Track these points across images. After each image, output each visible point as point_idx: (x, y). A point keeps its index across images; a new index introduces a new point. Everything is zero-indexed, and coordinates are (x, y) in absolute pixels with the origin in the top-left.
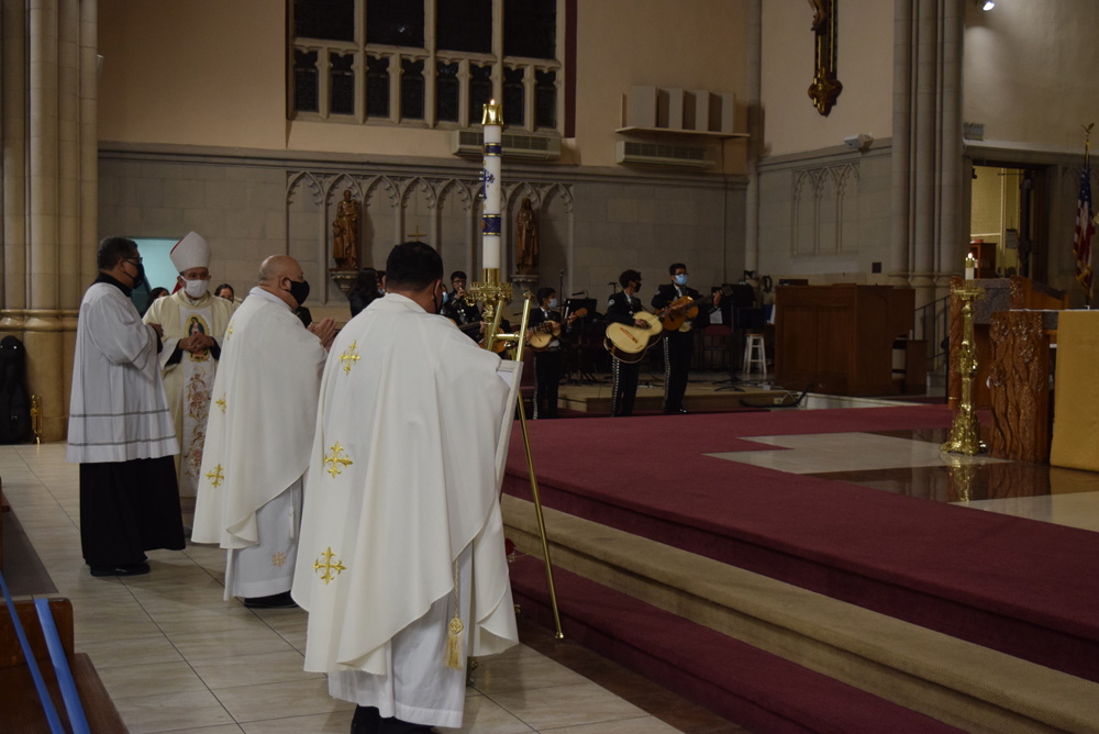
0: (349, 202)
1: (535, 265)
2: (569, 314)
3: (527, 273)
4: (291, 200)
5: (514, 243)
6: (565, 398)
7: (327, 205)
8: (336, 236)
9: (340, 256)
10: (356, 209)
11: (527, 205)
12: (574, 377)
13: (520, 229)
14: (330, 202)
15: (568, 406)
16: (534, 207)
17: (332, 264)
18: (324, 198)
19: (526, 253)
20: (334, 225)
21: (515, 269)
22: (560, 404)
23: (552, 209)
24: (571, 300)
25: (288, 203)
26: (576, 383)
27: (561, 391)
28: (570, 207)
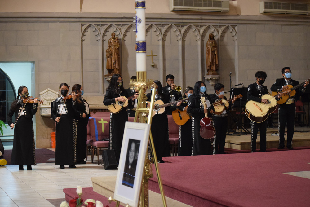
0: (114, 39)
1: (217, 70)
2: (233, 97)
3: (213, 74)
4: (83, 39)
5: (205, 58)
6: (229, 143)
7: (103, 41)
8: (108, 57)
9: (110, 68)
10: (119, 42)
11: (212, 37)
12: (237, 131)
13: (208, 51)
14: (104, 39)
15: (231, 146)
16: (216, 39)
17: (106, 73)
18: (101, 37)
19: (212, 63)
20: (106, 52)
21: (206, 72)
22: (227, 146)
23: (225, 39)
24: (235, 89)
25: (82, 41)
26: (239, 134)
27: (228, 139)
28: (236, 38)
